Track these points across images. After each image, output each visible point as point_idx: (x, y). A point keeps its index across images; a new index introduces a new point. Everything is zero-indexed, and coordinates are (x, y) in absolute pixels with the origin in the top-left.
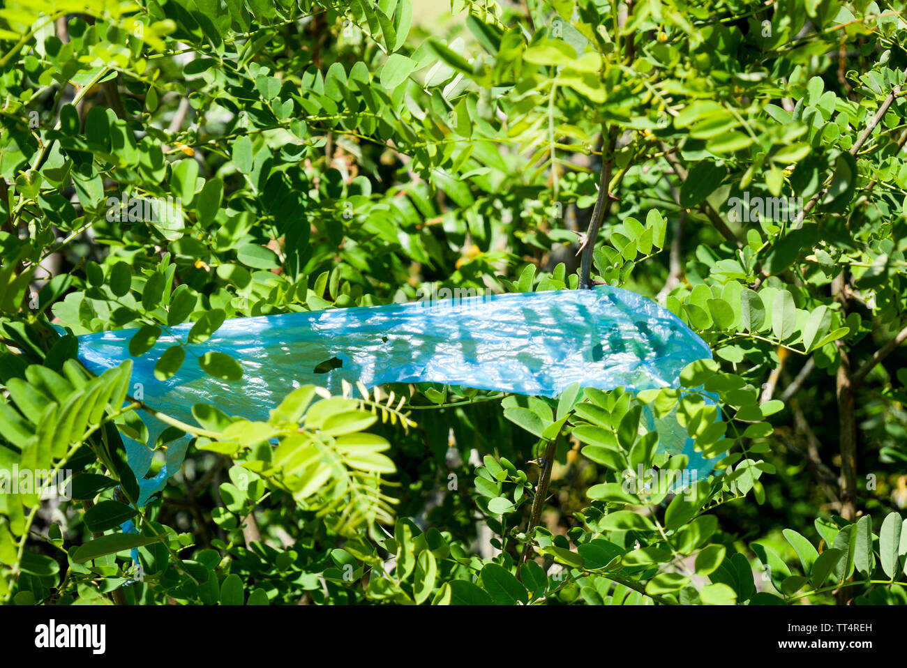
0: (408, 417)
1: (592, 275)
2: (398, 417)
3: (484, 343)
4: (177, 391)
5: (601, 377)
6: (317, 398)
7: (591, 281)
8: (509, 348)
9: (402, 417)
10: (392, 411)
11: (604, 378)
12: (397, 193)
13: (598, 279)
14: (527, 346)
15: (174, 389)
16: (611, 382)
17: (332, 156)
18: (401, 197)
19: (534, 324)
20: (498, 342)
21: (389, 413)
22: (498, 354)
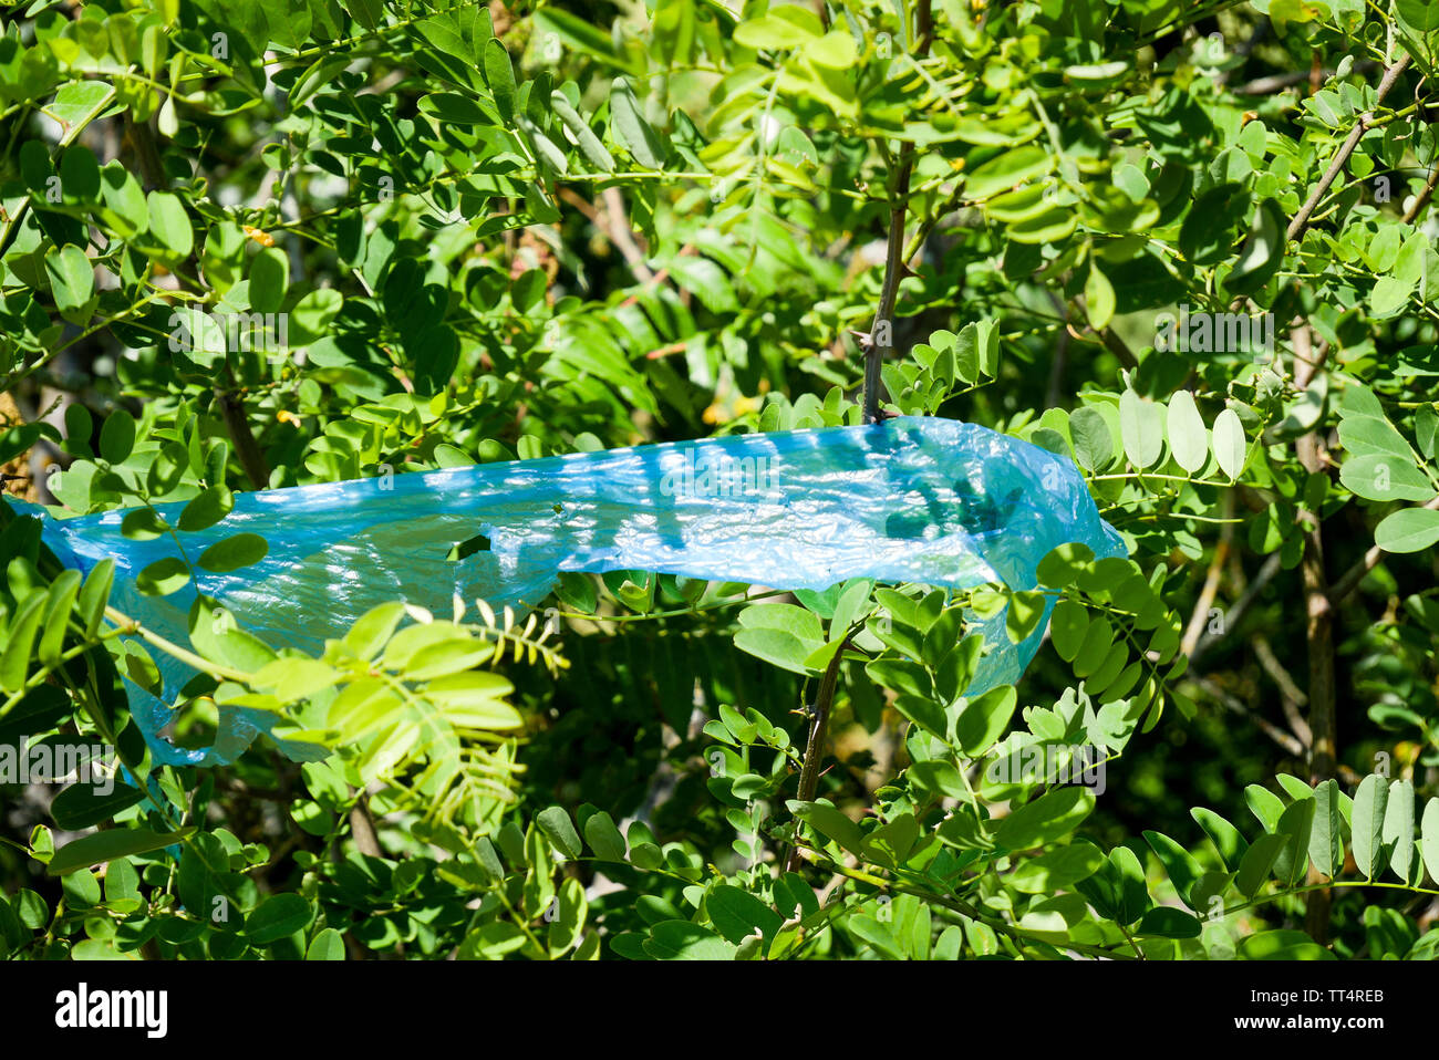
0: (558, 653)
1: (881, 403)
2: (540, 654)
3: (715, 513)
4: (229, 598)
5: (900, 560)
6: (406, 622)
7: (881, 411)
8: (754, 520)
9: (547, 653)
10: (531, 645)
11: (905, 563)
12: (623, 302)
13: (890, 408)
14: (782, 516)
15: (225, 596)
16: (917, 571)
17: (516, 245)
18: (630, 307)
19: (791, 483)
20: (736, 511)
21: (526, 648)
22: (738, 530)
